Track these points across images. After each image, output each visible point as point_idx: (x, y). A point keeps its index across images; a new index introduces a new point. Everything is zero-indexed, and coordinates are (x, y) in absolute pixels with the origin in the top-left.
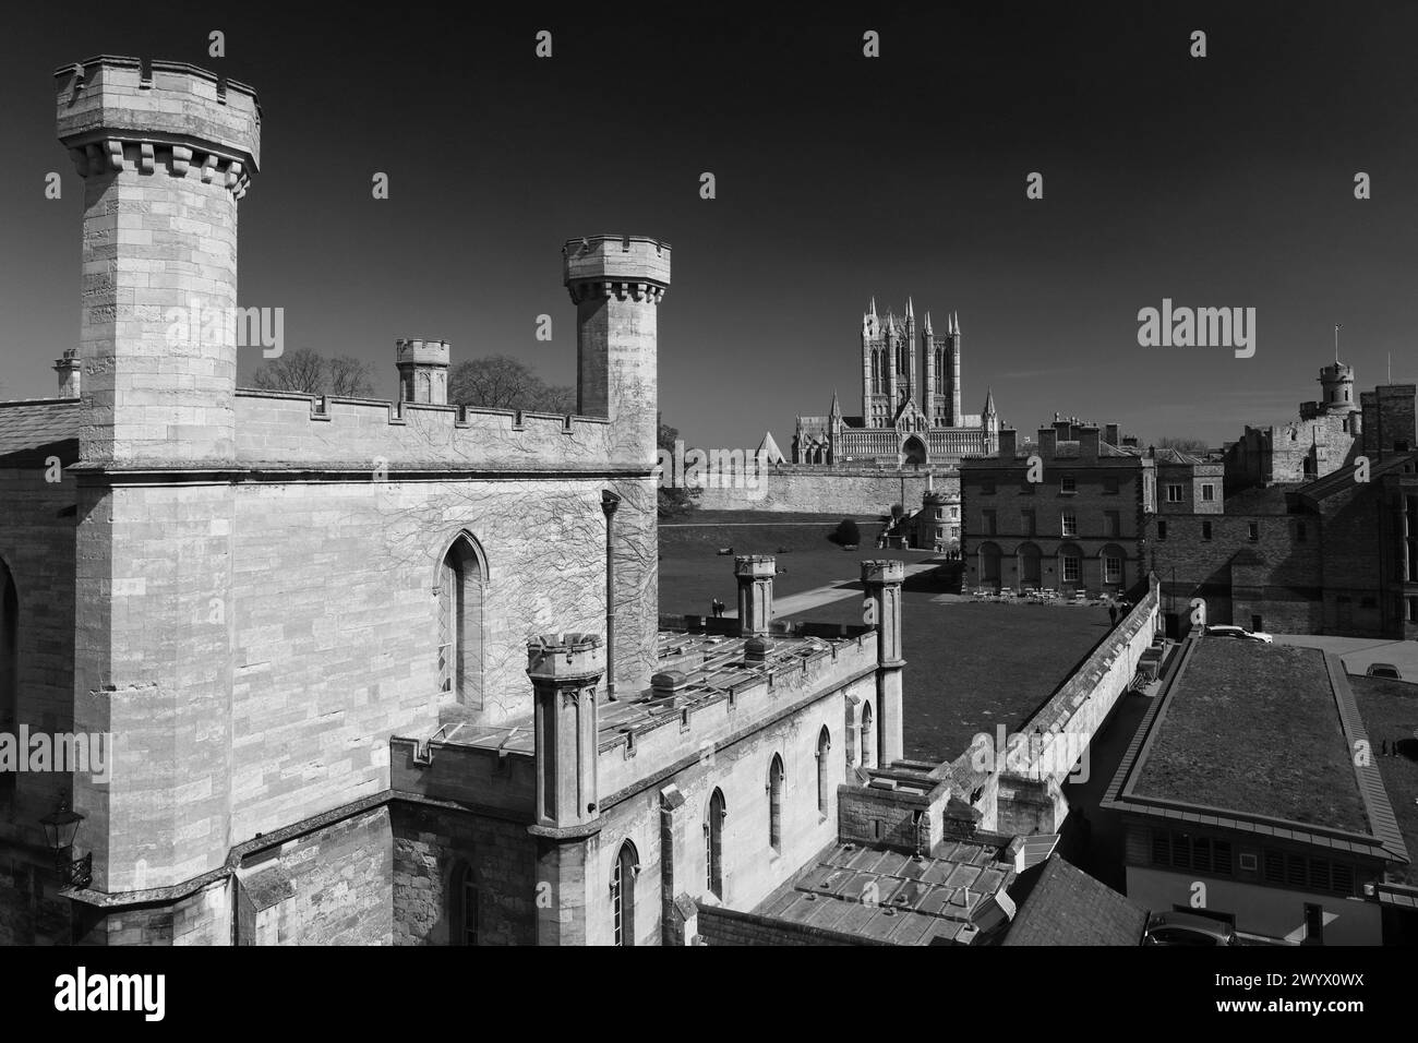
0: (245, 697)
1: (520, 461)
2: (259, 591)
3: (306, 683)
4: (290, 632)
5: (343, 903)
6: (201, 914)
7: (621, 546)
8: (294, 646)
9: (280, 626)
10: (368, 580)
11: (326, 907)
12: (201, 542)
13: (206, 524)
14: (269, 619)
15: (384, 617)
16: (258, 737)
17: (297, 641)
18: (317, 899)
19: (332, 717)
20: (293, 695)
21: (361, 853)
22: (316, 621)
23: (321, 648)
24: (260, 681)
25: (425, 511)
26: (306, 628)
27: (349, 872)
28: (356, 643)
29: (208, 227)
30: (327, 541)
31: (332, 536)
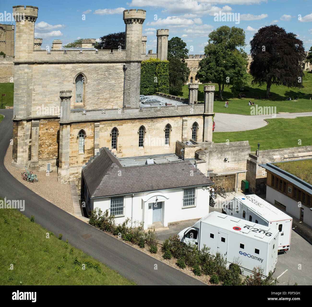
0: (35, 96)
1: (97, 60)
2: (37, 80)
3: (46, 96)
4: (43, 87)
5: (52, 132)
6: (22, 124)
7: (127, 77)
8: (43, 89)
9: (41, 86)
10: (58, 80)
11: (48, 131)
12: (23, 72)
13: (24, 70)
14: (39, 85)
15: (61, 87)
16: (37, 102)
17: (44, 89)
18: (47, 129)
19: (51, 102)
20: (43, 97)
21: (56, 125)
22: (48, 86)
23: (49, 90)
24: (37, 94)
25: (71, 69)
26: (46, 87)
27: (53, 127)
28: (56, 90)
29: (25, 27)
30: (50, 73)
31: (51, 73)
